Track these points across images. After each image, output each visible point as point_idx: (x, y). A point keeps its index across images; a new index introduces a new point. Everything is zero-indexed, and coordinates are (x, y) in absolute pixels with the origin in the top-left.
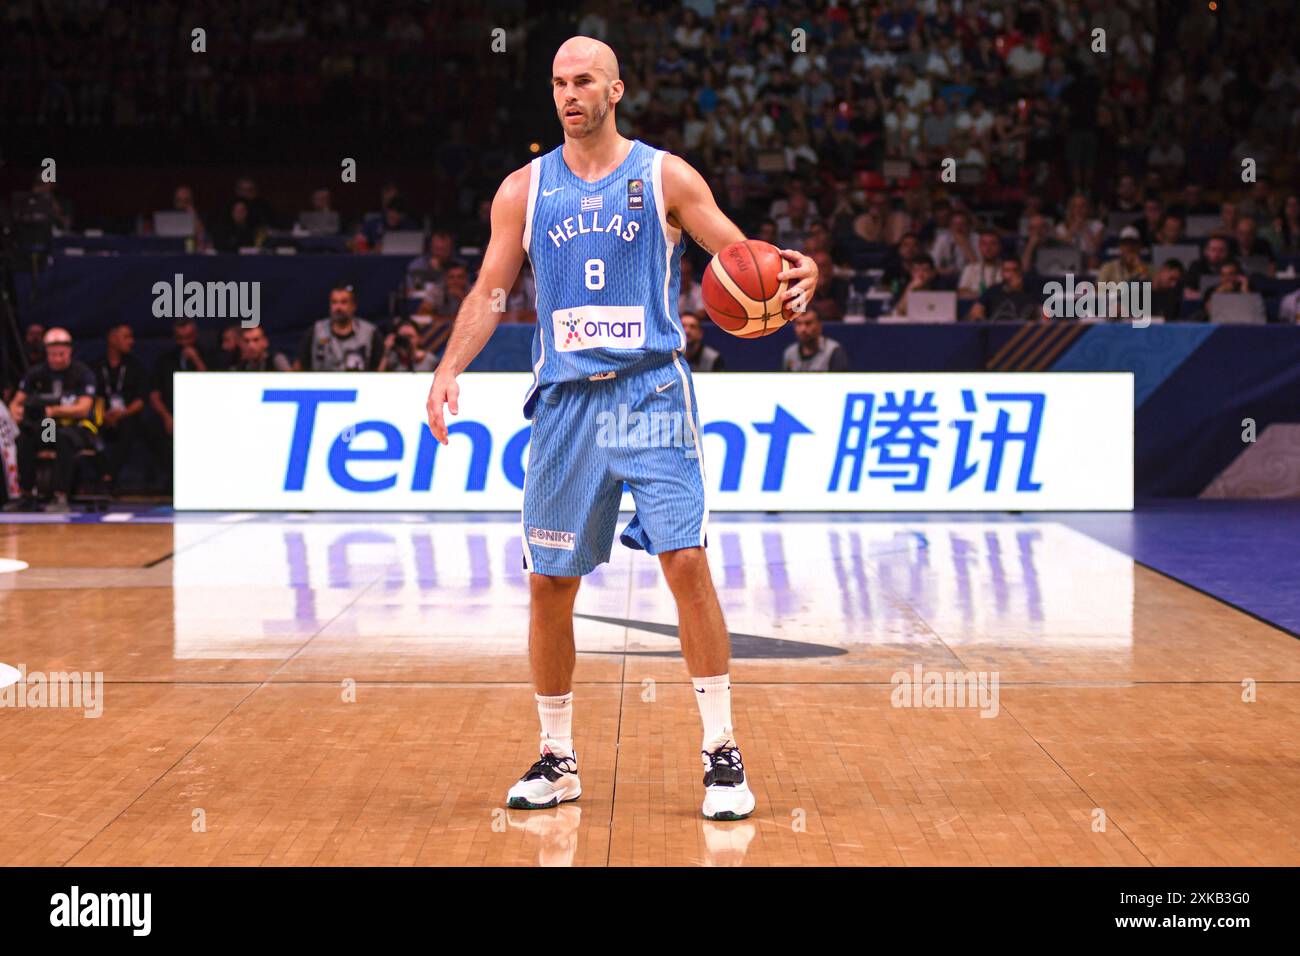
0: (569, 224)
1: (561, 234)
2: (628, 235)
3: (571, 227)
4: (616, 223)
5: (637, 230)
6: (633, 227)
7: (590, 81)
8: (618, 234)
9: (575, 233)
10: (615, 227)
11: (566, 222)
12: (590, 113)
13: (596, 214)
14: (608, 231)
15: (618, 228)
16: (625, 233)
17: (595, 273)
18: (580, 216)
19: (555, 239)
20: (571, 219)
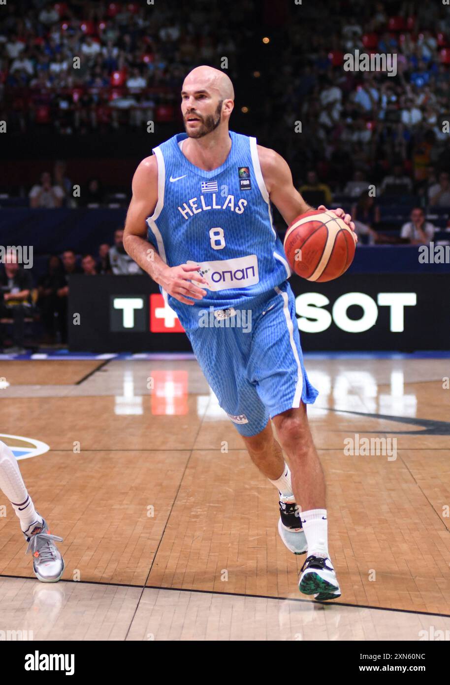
0: (194, 203)
1: (188, 210)
2: (240, 209)
3: (196, 206)
4: (230, 202)
5: (245, 205)
6: (243, 203)
7: (206, 97)
8: (232, 209)
9: (200, 210)
10: (230, 205)
11: (191, 202)
12: (205, 120)
13: (214, 195)
14: (224, 207)
15: (232, 205)
16: (237, 208)
17: (217, 238)
18: (202, 197)
19: (183, 213)
20: (195, 199)
